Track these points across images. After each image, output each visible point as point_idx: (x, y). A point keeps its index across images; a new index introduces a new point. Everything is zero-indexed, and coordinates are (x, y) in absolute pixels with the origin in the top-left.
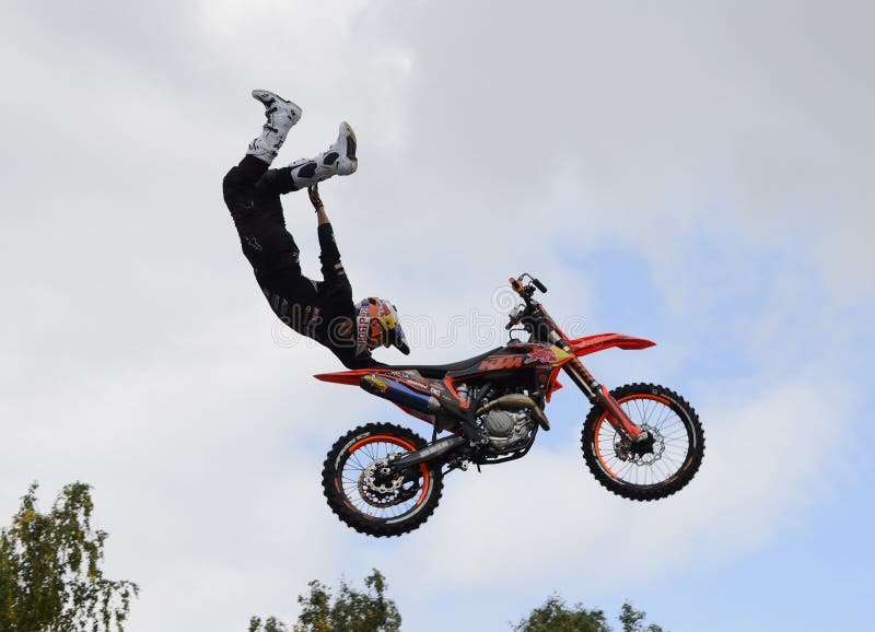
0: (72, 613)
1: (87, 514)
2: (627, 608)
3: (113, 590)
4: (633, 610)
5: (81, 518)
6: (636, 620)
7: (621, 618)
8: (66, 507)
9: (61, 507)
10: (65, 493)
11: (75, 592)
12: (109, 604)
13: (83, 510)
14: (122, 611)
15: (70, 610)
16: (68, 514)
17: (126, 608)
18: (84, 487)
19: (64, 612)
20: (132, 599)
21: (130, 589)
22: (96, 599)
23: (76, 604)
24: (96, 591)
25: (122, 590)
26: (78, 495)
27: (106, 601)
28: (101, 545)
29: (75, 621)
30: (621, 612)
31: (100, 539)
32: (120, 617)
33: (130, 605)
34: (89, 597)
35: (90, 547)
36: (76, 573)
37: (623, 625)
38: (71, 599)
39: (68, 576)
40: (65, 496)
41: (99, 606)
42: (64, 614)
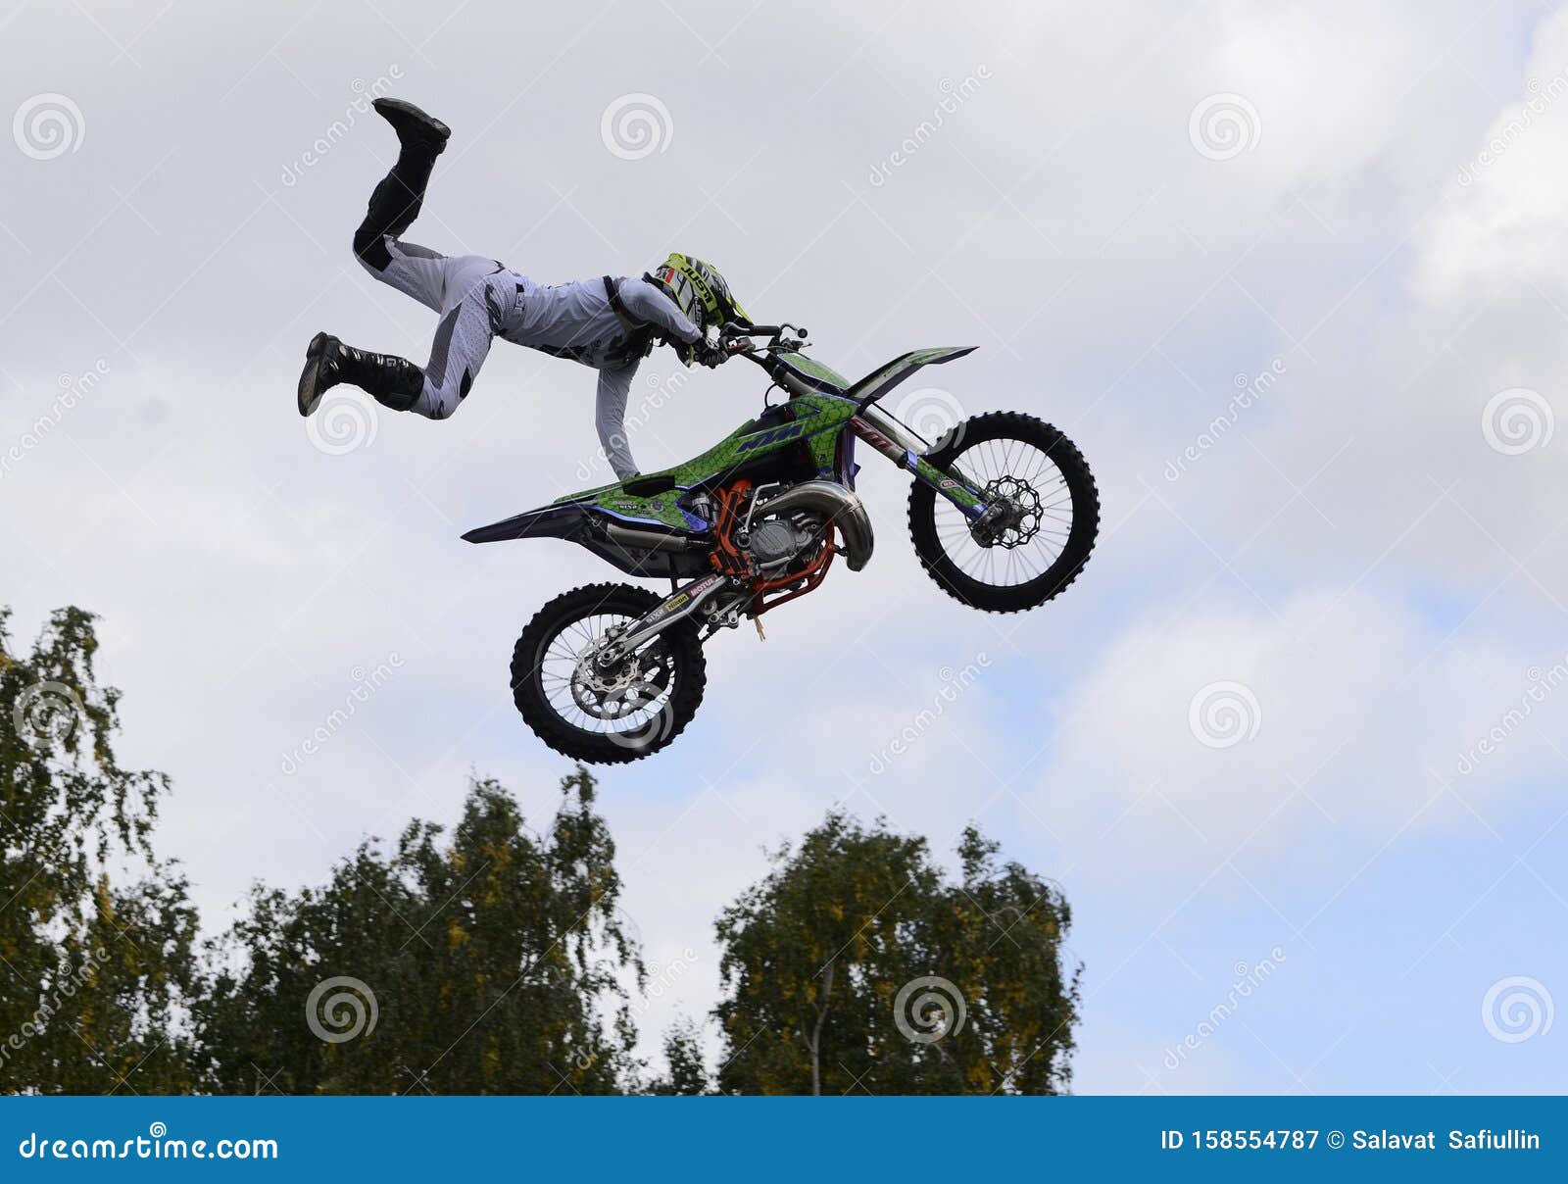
0: (64, 822)
1: (87, 657)
2: (971, 835)
3: (128, 786)
4: (980, 837)
5: (79, 667)
6: (983, 853)
7: (960, 850)
8: (55, 648)
9: (47, 647)
10: (54, 623)
11: (69, 787)
12: (125, 807)
13: (81, 652)
14: (144, 819)
15: (60, 818)
16: (56, 657)
17: (152, 812)
18: (87, 617)
19: (50, 819)
20: (161, 799)
21: (157, 782)
22: (101, 799)
23: (69, 808)
24: (103, 787)
25: (144, 786)
26: (75, 627)
27: (119, 803)
28: (113, 711)
29: (68, 836)
30: (960, 840)
31: (111, 701)
32: (143, 828)
33: (156, 807)
34: (90, 796)
35: (96, 714)
36: (72, 756)
37: (963, 862)
38: (62, 799)
39: (59, 762)
40: (53, 628)
41: (107, 811)
42: (50, 823)
